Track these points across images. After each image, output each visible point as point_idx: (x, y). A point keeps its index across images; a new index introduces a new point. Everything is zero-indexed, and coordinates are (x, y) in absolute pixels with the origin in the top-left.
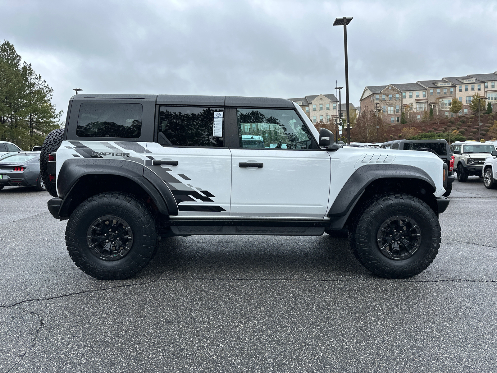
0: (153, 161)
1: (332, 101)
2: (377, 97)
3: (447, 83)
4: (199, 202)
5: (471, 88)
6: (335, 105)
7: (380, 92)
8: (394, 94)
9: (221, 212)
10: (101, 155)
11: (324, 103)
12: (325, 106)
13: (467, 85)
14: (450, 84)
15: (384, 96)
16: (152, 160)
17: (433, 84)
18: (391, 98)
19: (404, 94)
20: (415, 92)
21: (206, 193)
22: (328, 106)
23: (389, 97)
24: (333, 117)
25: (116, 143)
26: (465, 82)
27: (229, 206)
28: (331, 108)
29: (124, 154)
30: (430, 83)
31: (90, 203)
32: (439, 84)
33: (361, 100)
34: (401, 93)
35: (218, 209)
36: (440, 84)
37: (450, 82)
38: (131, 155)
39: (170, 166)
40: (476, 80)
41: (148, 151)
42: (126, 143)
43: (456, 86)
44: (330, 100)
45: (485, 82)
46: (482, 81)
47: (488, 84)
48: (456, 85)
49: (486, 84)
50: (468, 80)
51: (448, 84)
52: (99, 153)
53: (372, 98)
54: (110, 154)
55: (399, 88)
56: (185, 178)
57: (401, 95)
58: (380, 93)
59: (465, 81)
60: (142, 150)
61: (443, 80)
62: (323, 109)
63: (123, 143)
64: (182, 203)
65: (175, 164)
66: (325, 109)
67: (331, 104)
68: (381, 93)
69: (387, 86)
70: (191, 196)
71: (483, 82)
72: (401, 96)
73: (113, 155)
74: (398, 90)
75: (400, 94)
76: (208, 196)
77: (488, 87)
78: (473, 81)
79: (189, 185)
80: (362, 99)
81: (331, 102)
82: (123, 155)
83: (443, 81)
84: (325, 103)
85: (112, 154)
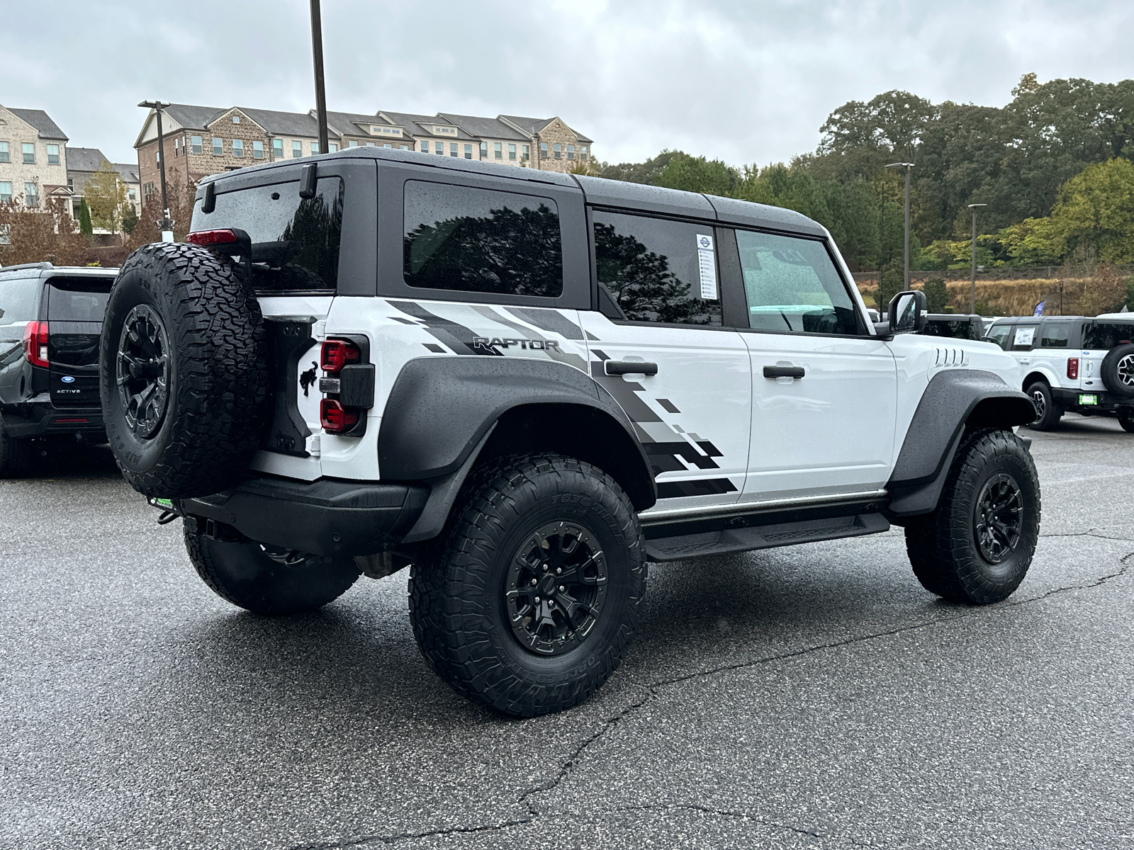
0: (608, 364)
1: (42, 135)
2: (196, 140)
3: (391, 129)
4: (693, 473)
5: (449, 151)
6: (53, 149)
7: (206, 127)
8: (248, 141)
9: (729, 493)
10: (496, 347)
11: (13, 138)
12: (16, 150)
13: (439, 140)
14: (398, 132)
15: (218, 143)
16: (604, 360)
17: (354, 126)
18: (238, 152)
19: (276, 144)
20: (308, 141)
21: (706, 445)
22: (28, 149)
23: (234, 147)
24: (49, 191)
25: (509, 310)
26: (435, 133)
27: (741, 478)
28: (42, 158)
29: (547, 342)
30: (348, 122)
31: (518, 492)
32: (372, 128)
33: (139, 145)
34: (270, 138)
35: (724, 486)
36: (375, 130)
37: (398, 125)
38: (561, 346)
39: (642, 377)
40: (460, 131)
41: (591, 337)
42: (533, 311)
43: (415, 141)
44: (36, 132)
45: (482, 139)
46: (475, 137)
47: (487, 146)
48: (415, 138)
49: (483, 147)
50: (441, 128)
51: (394, 132)
52: (490, 341)
53: (180, 144)
54: (515, 342)
55: (262, 124)
56: (670, 408)
57: (270, 145)
58: (206, 129)
59: (434, 128)
60: (574, 332)
61: (378, 116)
62: (12, 159)
63: (525, 312)
64: (660, 477)
65: (650, 370)
66: (17, 158)
67: (39, 144)
68: (209, 131)
69: (225, 111)
70: (678, 457)
71: (477, 139)
72: (270, 149)
73: (524, 347)
74: (260, 130)
75: (266, 141)
76: (708, 455)
77: (489, 153)
78: (453, 131)
79: (676, 427)
80: (145, 140)
81: (40, 138)
82: (545, 346)
83: (379, 119)
84: (17, 139)
85: (520, 343)
